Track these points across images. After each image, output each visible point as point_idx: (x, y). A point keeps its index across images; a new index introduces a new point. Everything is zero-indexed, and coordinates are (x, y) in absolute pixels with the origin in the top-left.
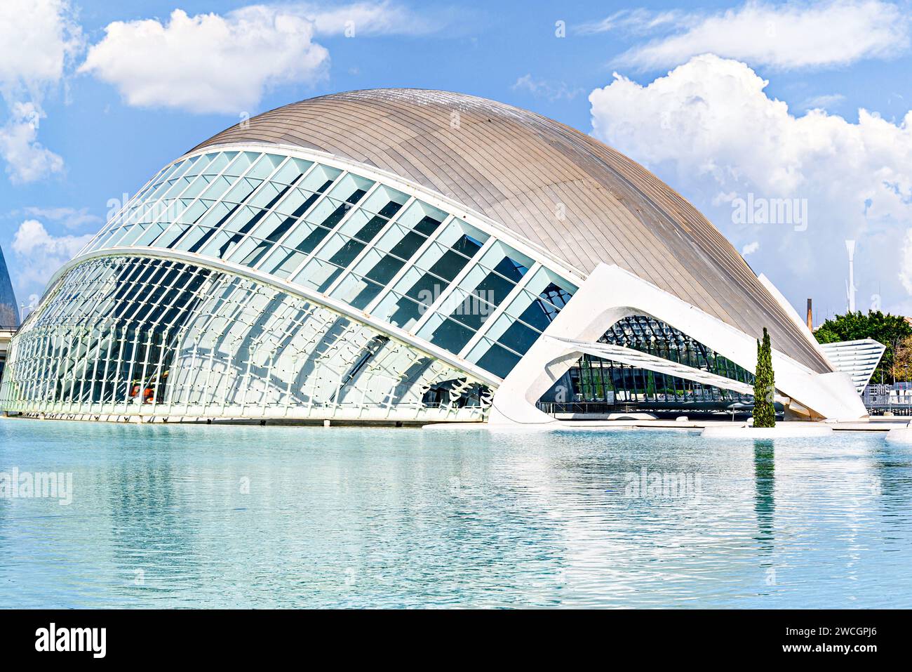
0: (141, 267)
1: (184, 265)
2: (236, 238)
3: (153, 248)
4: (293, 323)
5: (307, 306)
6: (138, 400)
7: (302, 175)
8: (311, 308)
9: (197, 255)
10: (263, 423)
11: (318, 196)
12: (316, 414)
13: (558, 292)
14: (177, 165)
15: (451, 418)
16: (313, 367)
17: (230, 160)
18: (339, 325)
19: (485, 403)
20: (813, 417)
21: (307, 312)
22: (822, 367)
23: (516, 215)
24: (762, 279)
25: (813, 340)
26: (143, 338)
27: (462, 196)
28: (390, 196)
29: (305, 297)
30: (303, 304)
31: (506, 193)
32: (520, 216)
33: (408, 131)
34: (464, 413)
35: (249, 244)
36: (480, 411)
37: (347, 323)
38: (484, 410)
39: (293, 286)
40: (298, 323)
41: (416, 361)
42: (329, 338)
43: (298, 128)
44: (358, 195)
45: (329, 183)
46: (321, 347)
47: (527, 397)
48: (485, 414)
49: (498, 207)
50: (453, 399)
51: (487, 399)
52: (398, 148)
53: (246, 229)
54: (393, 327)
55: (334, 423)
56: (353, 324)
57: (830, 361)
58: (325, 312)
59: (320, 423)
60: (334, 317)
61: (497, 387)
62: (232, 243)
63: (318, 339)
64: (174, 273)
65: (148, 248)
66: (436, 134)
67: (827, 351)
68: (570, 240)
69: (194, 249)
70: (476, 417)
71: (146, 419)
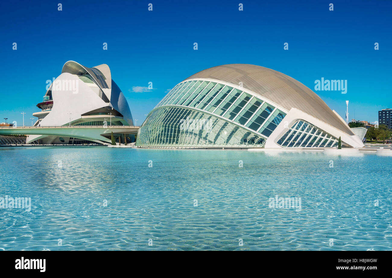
0: (174, 110)
1: (185, 109)
2: (198, 102)
3: (177, 105)
4: (214, 124)
5: (217, 119)
6: (175, 143)
7: (214, 86)
8: (218, 120)
9: (189, 107)
10: (207, 149)
11: (219, 91)
12: (221, 146)
13: (282, 115)
14: (181, 84)
15: (255, 147)
16: (220, 134)
17: (195, 83)
18: (226, 124)
19: (264, 143)
20: (350, 147)
21: (218, 121)
22: (351, 134)
23: (270, 96)
24: (334, 111)
25: (348, 127)
26: (172, 127)
27: (256, 91)
28: (237, 91)
29: (216, 117)
30: (216, 118)
31: (267, 90)
32: (271, 96)
33: (242, 75)
34: (258, 146)
35: (201, 104)
36: (262, 145)
37: (228, 124)
38: (263, 145)
39: (214, 114)
40: (215, 123)
41: (246, 133)
42: (223, 127)
43: (212, 74)
44: (229, 91)
45: (221, 88)
46: (222, 129)
47: (274, 142)
48: (264, 146)
49: (265, 94)
50: (255, 142)
51: (264, 142)
52: (238, 79)
53: (201, 100)
54: (239, 125)
55: (225, 148)
56: (229, 124)
57: (353, 132)
58: (222, 121)
59: (221, 148)
60: (224, 122)
61: (267, 139)
62: (197, 104)
63: (221, 127)
64: (183, 111)
65: (175, 105)
66: (248, 75)
67: (352, 130)
68: (284, 102)
69: (188, 105)
70: (261, 147)
71: (177, 148)
